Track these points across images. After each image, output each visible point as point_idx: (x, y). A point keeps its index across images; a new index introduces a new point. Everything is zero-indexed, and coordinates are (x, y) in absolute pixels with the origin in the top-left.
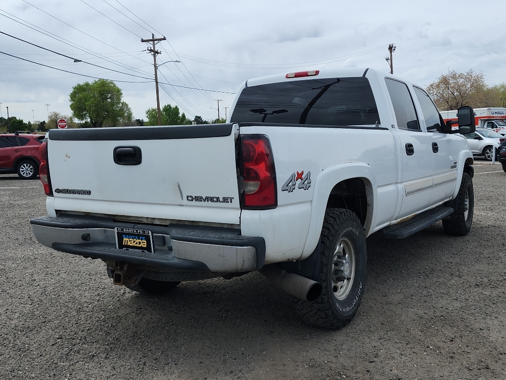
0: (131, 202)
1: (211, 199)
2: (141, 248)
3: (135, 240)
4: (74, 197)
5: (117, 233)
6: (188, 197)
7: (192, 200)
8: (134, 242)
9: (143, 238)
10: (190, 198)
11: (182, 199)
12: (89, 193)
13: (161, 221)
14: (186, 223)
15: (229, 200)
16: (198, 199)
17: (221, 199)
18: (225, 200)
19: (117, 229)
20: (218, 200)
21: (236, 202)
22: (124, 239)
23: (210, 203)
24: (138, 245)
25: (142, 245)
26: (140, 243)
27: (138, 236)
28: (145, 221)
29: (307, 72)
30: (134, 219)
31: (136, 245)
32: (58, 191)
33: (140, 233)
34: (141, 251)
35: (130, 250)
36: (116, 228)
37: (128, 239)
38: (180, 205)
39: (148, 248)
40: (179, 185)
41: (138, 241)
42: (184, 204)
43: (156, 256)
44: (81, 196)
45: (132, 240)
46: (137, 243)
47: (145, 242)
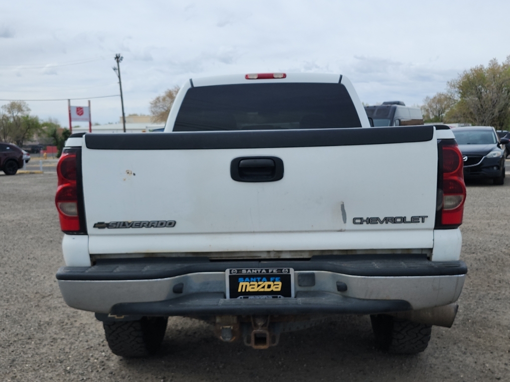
0: (254, 232)
1: (393, 220)
2: (272, 293)
3: (260, 283)
5: (230, 276)
6: (354, 219)
7: (361, 223)
8: (259, 285)
9: (277, 279)
10: (359, 221)
11: (345, 223)
12: (172, 224)
13: (293, 254)
14: (335, 253)
15: (420, 220)
16: (371, 221)
18: (415, 220)
19: (231, 271)
20: (403, 220)
21: (431, 221)
22: (241, 284)
23: (390, 225)
24: (266, 289)
25: (273, 288)
26: (269, 286)
27: (268, 277)
31: (262, 290)
32: (100, 225)
33: (272, 272)
34: (270, 296)
35: (251, 297)
36: (228, 271)
37: (248, 284)
38: (341, 231)
39: (286, 291)
40: (343, 206)
41: (267, 283)
42: (347, 228)
43: (300, 300)
44: (152, 230)
45: (256, 283)
46: (264, 287)
47: (280, 283)
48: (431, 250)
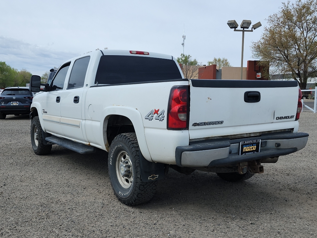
0: (248, 125)
1: (286, 118)
2: (253, 151)
3: (250, 147)
4: (210, 127)
5: (241, 145)
8: (249, 148)
10: (278, 118)
11: (274, 119)
12: (222, 122)
15: (293, 117)
16: (281, 118)
17: (290, 117)
21: (295, 117)
22: (244, 148)
24: (251, 150)
25: (253, 149)
27: (252, 144)
28: (245, 136)
29: (143, 52)
30: (239, 136)
32: (195, 125)
33: (254, 142)
34: (252, 153)
35: (247, 154)
36: (241, 143)
37: (246, 148)
38: (272, 123)
39: (257, 150)
40: (274, 112)
41: (252, 147)
42: (274, 122)
43: (261, 153)
44: (215, 126)
45: (248, 147)
46: (251, 149)
47: (256, 146)
48: (293, 129)
